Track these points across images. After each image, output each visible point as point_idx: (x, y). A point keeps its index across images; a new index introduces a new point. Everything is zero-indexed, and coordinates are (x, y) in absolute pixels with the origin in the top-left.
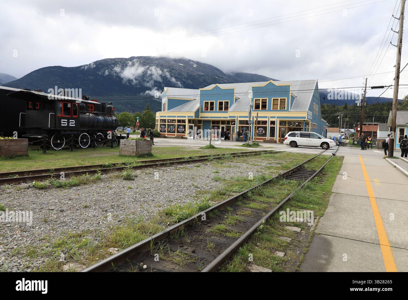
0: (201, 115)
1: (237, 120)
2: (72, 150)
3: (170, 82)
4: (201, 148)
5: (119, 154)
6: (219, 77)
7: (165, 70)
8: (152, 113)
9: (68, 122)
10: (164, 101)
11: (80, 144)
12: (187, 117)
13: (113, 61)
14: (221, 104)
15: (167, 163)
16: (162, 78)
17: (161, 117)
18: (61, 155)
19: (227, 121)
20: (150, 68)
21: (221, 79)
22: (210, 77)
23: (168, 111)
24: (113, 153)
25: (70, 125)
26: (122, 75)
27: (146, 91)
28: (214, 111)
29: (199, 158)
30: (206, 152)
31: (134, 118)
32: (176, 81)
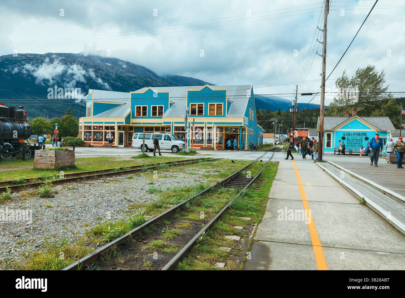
0: (133, 121)
1: (173, 126)
3: (96, 83)
4: (133, 158)
5: (33, 167)
6: (152, 79)
7: (91, 70)
8: (73, 118)
10: (89, 105)
12: (116, 123)
14: (154, 108)
15: (94, 176)
16: (85, 78)
17: (85, 123)
19: (162, 128)
20: (72, 67)
21: (154, 82)
22: (141, 79)
23: (94, 116)
24: (25, 167)
26: (35, 74)
28: (147, 116)
29: (132, 168)
30: (139, 162)
31: (52, 125)
32: (103, 83)
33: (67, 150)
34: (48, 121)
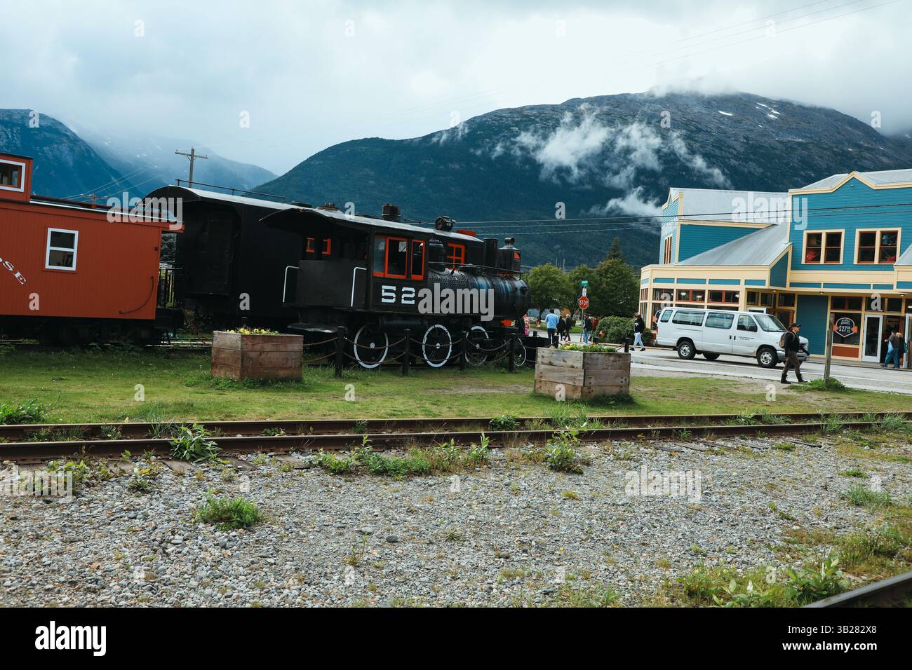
0: (793, 276)
2: (405, 373)
3: (688, 170)
4: (793, 388)
5: (531, 390)
6: (860, 147)
7: (674, 135)
9: (399, 293)
10: (670, 231)
11: (425, 355)
12: (742, 282)
13: (515, 115)
14: (867, 238)
15: (682, 430)
16: (659, 158)
17: (656, 280)
18: (379, 382)
20: (626, 130)
21: (867, 155)
22: (825, 149)
23: (683, 263)
24: (514, 387)
25: (403, 302)
26: (541, 157)
27: (610, 199)
28: (841, 262)
29: (790, 420)
30: (812, 401)
31: (573, 284)
32: (708, 167)
33: (611, 352)
34: (564, 274)
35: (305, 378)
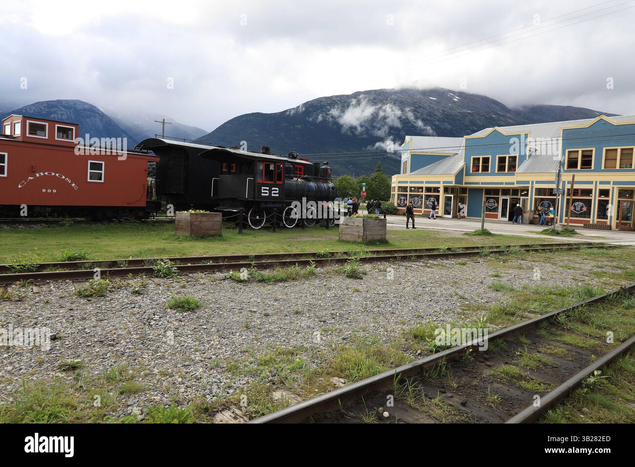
0: (466, 179)
1: (532, 187)
2: (274, 231)
3: (415, 127)
4: (466, 234)
5: (337, 238)
6: (498, 114)
7: (408, 109)
8: (384, 176)
9: (270, 191)
10: (406, 157)
11: (284, 222)
12: (442, 182)
13: (328, 100)
14: (502, 160)
15: (412, 256)
16: (401, 121)
17: (399, 182)
18: (261, 236)
20: (384, 107)
21: (502, 118)
22: (482, 116)
23: (412, 173)
24: (329, 237)
25: (273, 195)
26: (342, 121)
27: (376, 142)
28: (489, 172)
29: (464, 250)
30: (475, 240)
31: (358, 185)
32: (425, 126)
33: (377, 218)
34: (354, 180)
35: (224, 235)
